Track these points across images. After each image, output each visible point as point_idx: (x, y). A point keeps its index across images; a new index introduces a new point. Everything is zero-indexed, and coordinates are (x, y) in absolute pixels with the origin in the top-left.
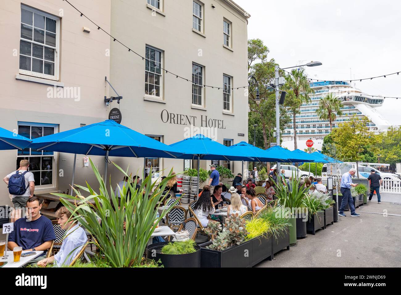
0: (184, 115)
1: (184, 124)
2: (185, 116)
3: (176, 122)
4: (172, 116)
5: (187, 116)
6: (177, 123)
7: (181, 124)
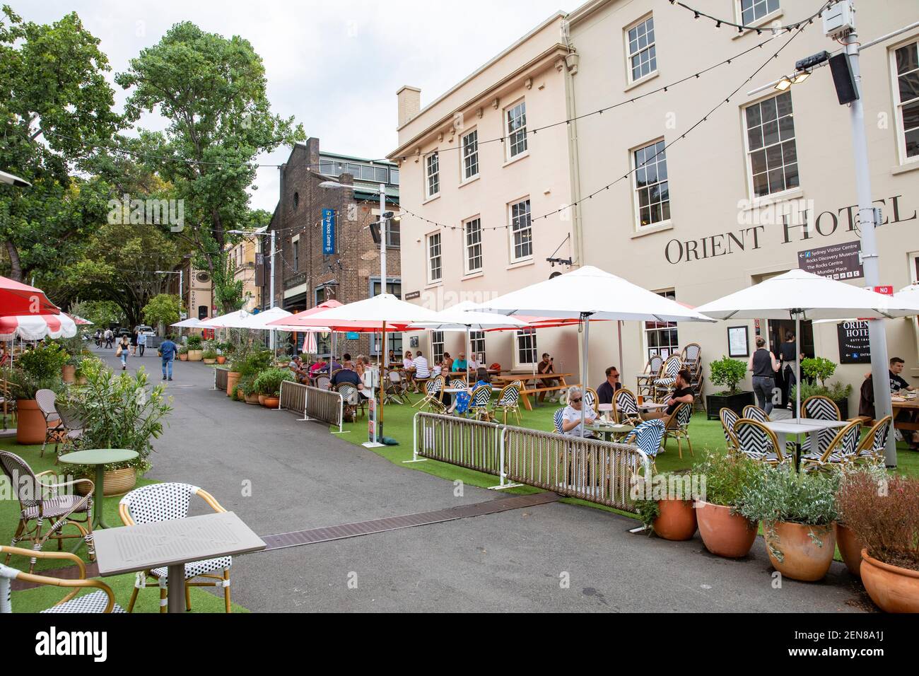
0: (722, 235)
1: (725, 253)
2: (726, 236)
3: (701, 254)
4: (691, 246)
5: (731, 234)
6: (705, 257)
7: (714, 255)
